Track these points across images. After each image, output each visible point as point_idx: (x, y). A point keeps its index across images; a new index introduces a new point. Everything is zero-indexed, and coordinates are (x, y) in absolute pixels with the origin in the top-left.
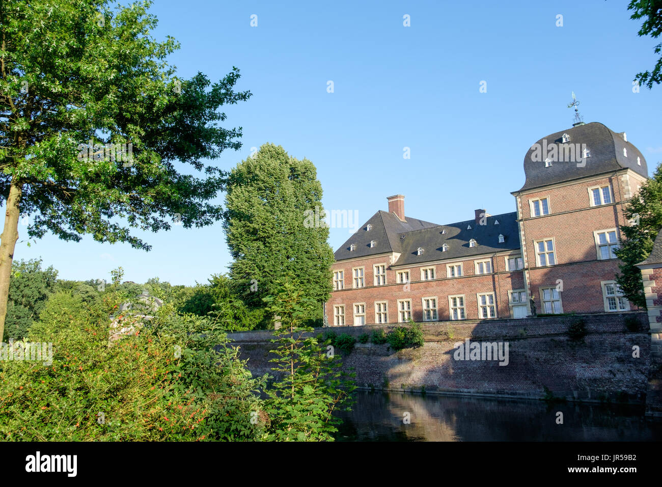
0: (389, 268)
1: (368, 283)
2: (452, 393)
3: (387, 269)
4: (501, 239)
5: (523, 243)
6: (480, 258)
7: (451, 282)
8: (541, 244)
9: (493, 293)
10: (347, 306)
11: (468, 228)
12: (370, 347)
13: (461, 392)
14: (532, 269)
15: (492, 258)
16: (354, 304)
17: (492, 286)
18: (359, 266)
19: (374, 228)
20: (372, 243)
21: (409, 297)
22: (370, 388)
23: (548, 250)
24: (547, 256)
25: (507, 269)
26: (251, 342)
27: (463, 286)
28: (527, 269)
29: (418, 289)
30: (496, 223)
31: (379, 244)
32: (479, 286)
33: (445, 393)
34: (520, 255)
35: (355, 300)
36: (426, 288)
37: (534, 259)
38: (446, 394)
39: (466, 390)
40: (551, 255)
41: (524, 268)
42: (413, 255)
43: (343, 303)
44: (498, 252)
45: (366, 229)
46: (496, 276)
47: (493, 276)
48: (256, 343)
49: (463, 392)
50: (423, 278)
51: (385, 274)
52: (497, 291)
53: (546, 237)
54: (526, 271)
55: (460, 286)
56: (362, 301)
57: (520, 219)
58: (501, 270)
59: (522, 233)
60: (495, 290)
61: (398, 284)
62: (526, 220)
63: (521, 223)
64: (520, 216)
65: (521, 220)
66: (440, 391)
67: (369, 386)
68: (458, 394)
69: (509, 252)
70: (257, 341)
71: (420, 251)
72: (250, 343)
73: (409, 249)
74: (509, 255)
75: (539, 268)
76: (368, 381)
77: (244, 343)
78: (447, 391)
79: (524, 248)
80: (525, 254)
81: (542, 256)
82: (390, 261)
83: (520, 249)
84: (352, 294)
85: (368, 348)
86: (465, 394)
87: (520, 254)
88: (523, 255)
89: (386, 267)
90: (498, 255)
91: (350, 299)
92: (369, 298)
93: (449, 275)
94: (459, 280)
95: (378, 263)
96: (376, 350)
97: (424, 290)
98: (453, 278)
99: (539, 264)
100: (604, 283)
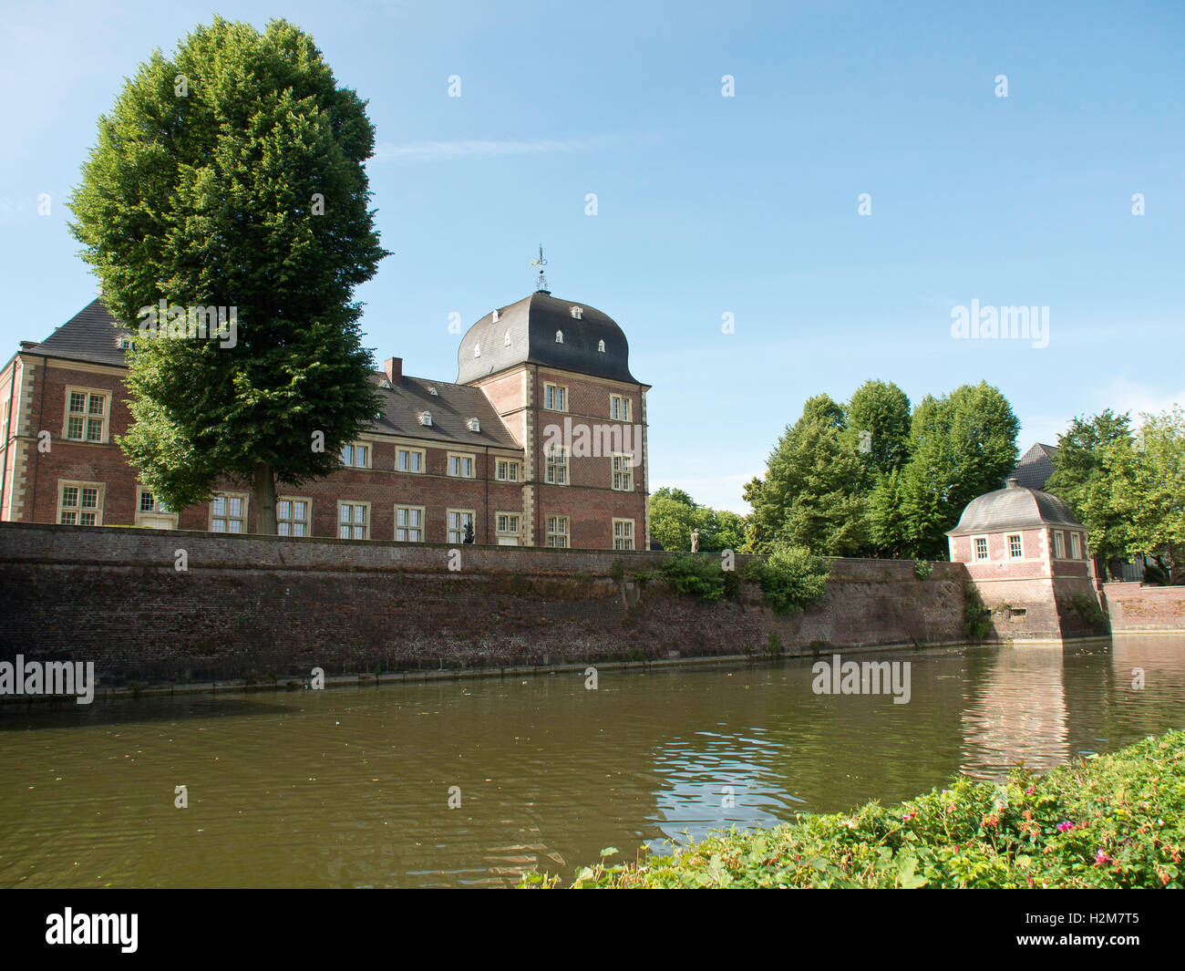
4: (475, 425)
5: (531, 443)
6: (458, 449)
7: (402, 479)
10: (114, 488)
15: (477, 454)
17: (471, 500)
21: (305, 495)
25: (497, 478)
27: (424, 491)
30: (432, 394)
32: (452, 496)
36: (348, 482)
37: (543, 471)
40: (563, 470)
41: (528, 482)
54: (530, 487)
55: (417, 491)
57: (530, 405)
58: (489, 477)
59: (530, 428)
62: (538, 410)
63: (531, 412)
64: (530, 402)
65: (531, 408)
69: (505, 452)
75: (548, 485)
79: (531, 452)
80: (530, 460)
81: (552, 469)
88: (527, 461)
90: (489, 451)
93: (397, 467)
94: (418, 480)
97: (344, 485)
98: (407, 474)
99: (547, 480)
100: (614, 520)
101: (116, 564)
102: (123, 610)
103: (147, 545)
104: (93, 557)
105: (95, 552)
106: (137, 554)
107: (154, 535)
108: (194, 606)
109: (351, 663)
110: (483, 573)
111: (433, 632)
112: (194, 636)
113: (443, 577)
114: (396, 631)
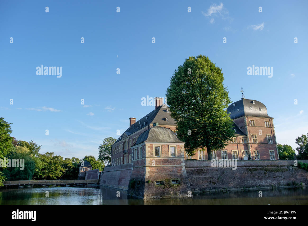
5: (248, 134)
9: (237, 150)
15: (236, 137)
23: (255, 138)
24: (255, 140)
32: (232, 147)
37: (252, 140)
47: (237, 144)
54: (250, 144)
58: (240, 142)
59: (248, 130)
62: (249, 126)
64: (247, 124)
65: (247, 126)
69: (243, 136)
79: (249, 136)
80: (249, 138)
83: (246, 135)
87: (246, 138)
90: (239, 136)
99: (253, 143)
100: (270, 151)
101: (197, 167)
102: (199, 176)
103: (201, 163)
104: (193, 166)
105: (193, 165)
106: (200, 165)
107: (202, 161)
108: (210, 175)
109: (239, 186)
110: (260, 166)
111: (253, 179)
112: (211, 181)
113: (253, 167)
114: (246, 179)
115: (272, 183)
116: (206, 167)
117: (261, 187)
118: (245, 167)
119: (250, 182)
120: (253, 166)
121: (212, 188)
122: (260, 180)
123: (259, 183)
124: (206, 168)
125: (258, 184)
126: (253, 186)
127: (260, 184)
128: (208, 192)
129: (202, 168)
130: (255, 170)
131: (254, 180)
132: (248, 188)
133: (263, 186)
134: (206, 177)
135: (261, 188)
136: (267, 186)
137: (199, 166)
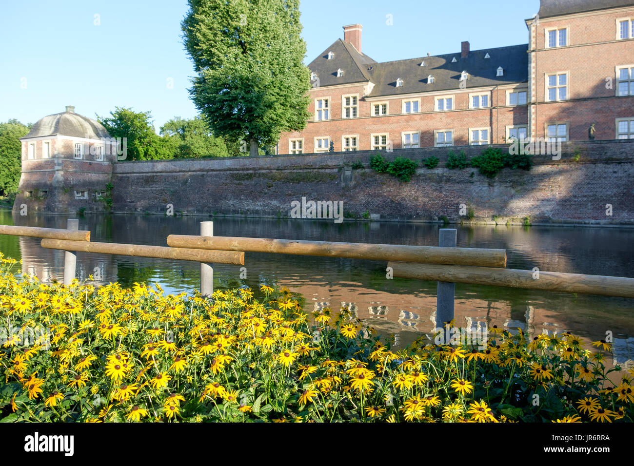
0: (363, 99)
1: (334, 115)
2: (573, 225)
3: (360, 100)
4: (500, 72)
5: (533, 76)
6: (475, 90)
7: (439, 116)
8: (552, 78)
9: (489, 129)
10: (306, 140)
11: (453, 61)
12: (441, 173)
13: (585, 223)
14: (539, 103)
15: (491, 91)
16: (315, 138)
17: (488, 121)
18: (324, 96)
19: (337, 57)
20: (339, 71)
21: (385, 131)
22: (442, 221)
23: (560, 84)
24: (558, 91)
25: (508, 103)
26: (243, 170)
27: (453, 120)
28: (534, 104)
29: (398, 122)
30: (486, 57)
31: (347, 73)
32: (473, 120)
33: (561, 225)
34: (526, 90)
35: (317, 133)
36: (407, 121)
37: (543, 93)
38: (563, 226)
39: (593, 221)
40: (563, 89)
41: (530, 103)
42: (390, 86)
43: (301, 137)
44: (499, 85)
45: (327, 57)
46: (494, 110)
47: (491, 110)
48: (251, 172)
49: (589, 224)
50: (404, 112)
51: (357, 106)
52: (493, 126)
53: (560, 70)
54: (533, 106)
55: (449, 120)
56: (326, 135)
57: (532, 49)
58: (500, 104)
59: (533, 65)
60: (491, 125)
61: (373, 117)
62: (539, 51)
63: (533, 54)
64: (533, 47)
65: (533, 51)
66: (553, 223)
67: (440, 219)
68: (582, 225)
69: (515, 86)
70: (254, 169)
71: (399, 82)
72: (241, 172)
73: (382, 80)
74: (514, 89)
75: (547, 103)
76: (439, 213)
77: (231, 172)
78: (565, 223)
79: (533, 81)
80: (533, 87)
81: (553, 91)
82: (365, 91)
83: (527, 81)
84: (313, 127)
85: (438, 174)
86: (592, 225)
87: (527, 88)
88: (530, 89)
89: (358, 98)
90: (500, 87)
91: (310, 133)
92: (335, 132)
93: (437, 109)
94: (449, 114)
95: (349, 93)
96: (450, 177)
97: (405, 124)
98: (442, 112)
99: (547, 99)
100: (618, 120)
109: (206, 209)
110: (264, 169)
111: (237, 197)
112: (162, 197)
113: (245, 172)
114: (224, 196)
115: (279, 207)
116: (160, 172)
117: (251, 213)
118: (228, 172)
119: (231, 202)
120: (247, 169)
121: (159, 209)
122: (253, 201)
123: (248, 205)
124: (161, 174)
125: (247, 208)
126: (235, 212)
127: (252, 207)
128: (153, 214)
129: (155, 174)
130: (250, 177)
131: (240, 199)
132: (223, 213)
133: (257, 212)
134: (155, 190)
135: (252, 216)
136: (265, 212)
137: (150, 170)
